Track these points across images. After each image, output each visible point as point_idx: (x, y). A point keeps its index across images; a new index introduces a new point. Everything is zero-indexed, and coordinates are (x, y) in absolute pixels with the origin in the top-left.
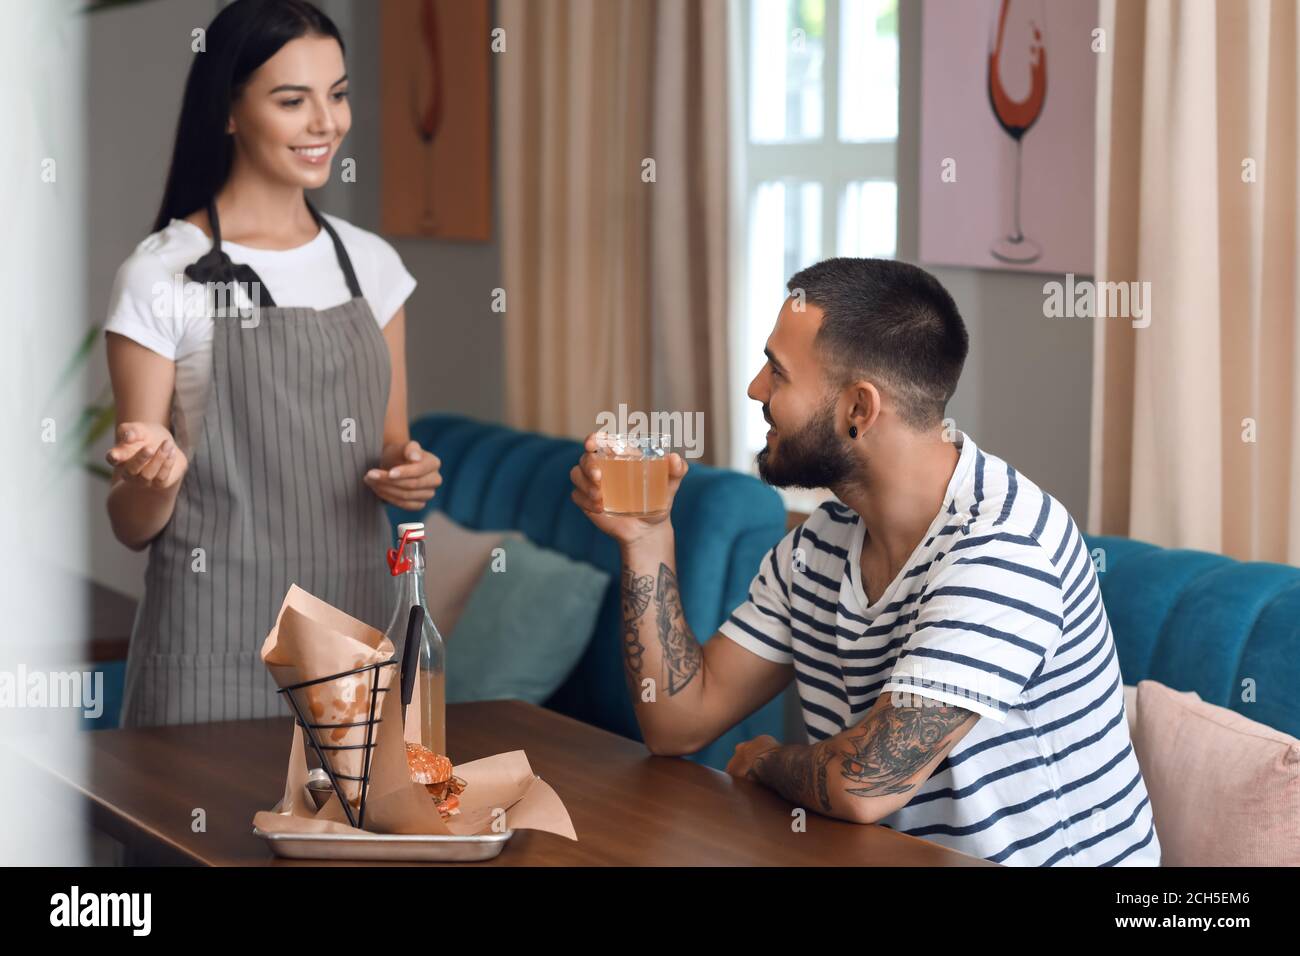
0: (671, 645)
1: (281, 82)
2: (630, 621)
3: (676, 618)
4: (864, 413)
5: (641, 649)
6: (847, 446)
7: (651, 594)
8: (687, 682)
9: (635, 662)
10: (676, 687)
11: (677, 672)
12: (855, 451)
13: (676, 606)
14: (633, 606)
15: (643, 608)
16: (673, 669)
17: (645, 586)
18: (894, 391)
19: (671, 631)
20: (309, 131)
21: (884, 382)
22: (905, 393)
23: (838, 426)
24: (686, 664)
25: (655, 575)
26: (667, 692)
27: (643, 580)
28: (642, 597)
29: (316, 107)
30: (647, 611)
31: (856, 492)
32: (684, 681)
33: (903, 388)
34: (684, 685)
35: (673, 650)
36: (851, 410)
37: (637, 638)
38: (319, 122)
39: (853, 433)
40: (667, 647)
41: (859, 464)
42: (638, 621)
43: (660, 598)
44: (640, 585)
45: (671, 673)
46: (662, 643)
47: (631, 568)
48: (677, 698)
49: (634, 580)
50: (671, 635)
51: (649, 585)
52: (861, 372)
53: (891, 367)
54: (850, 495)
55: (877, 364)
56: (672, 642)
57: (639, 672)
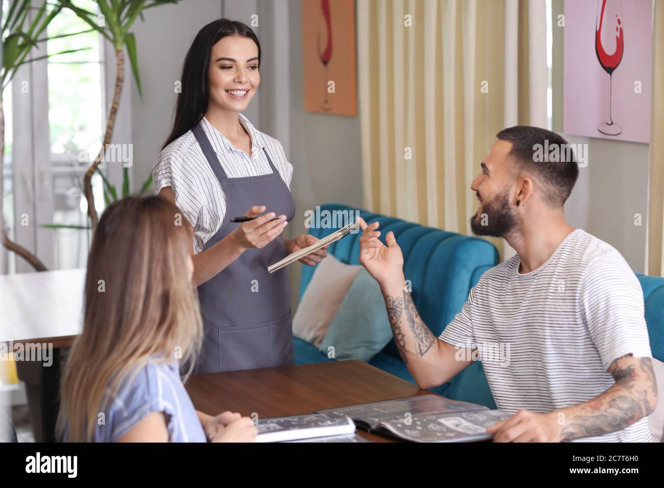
0: (417, 331)
1: (221, 56)
2: (395, 323)
3: (416, 317)
4: (524, 193)
5: (403, 336)
6: (514, 210)
7: (401, 307)
8: (428, 349)
9: (402, 343)
10: (423, 352)
11: (423, 345)
12: (518, 214)
13: (415, 312)
14: (395, 315)
15: (400, 315)
16: (421, 343)
17: (399, 303)
18: (540, 185)
19: (415, 324)
20: (234, 81)
21: (537, 180)
22: (546, 187)
23: (511, 199)
24: (426, 340)
25: (402, 296)
26: (419, 355)
27: (397, 300)
28: (398, 309)
29: (238, 69)
30: (402, 316)
31: (518, 239)
32: (426, 348)
33: (545, 184)
34: (426, 351)
35: (418, 333)
36: (518, 192)
37: (400, 330)
38: (239, 77)
39: (518, 203)
40: (415, 332)
41: (519, 222)
42: (399, 322)
43: (407, 308)
44: (396, 303)
45: (419, 345)
46: (412, 331)
47: (391, 296)
48: (424, 357)
49: (393, 302)
50: (415, 326)
51: (401, 302)
52: (526, 173)
53: (541, 173)
54: (515, 240)
55: (534, 170)
56: (417, 329)
57: (404, 348)
